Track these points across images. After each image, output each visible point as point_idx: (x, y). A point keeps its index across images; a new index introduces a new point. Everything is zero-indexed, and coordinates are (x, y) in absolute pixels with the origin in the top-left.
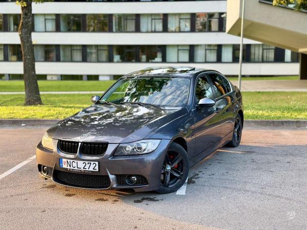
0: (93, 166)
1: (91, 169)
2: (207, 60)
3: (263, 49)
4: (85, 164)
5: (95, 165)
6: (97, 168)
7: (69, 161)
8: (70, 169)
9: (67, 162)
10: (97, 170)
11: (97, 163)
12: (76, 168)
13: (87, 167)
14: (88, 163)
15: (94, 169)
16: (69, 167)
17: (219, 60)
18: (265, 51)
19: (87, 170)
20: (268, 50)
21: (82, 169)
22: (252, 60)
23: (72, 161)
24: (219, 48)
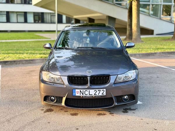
0: (101, 92)
1: (100, 94)
2: (18, 21)
3: (51, 16)
4: (95, 91)
5: (103, 91)
6: (105, 93)
7: (82, 90)
8: (83, 96)
9: (80, 91)
10: (105, 95)
11: (105, 90)
12: (88, 95)
13: (97, 93)
14: (98, 91)
15: (102, 94)
16: (82, 95)
17: (26, 21)
18: (52, 17)
19: (97, 95)
20: (54, 16)
21: (93, 95)
22: (45, 22)
23: (84, 90)
24: (25, 14)
